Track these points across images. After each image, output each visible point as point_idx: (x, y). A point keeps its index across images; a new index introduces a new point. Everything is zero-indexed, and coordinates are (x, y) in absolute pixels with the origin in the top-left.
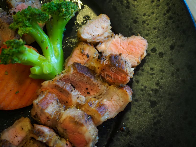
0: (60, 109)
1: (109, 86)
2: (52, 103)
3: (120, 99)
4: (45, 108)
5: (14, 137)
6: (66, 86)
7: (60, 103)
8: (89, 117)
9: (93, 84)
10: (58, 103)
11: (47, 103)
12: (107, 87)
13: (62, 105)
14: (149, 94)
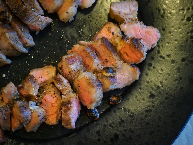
0: (81, 69)
1: (124, 63)
2: (77, 63)
3: (130, 75)
4: (70, 64)
5: (40, 77)
6: (92, 53)
7: (83, 65)
8: (100, 84)
9: (113, 58)
10: (81, 64)
11: (73, 61)
12: (123, 64)
13: (83, 67)
14: (152, 88)
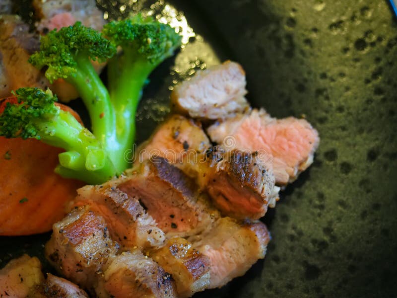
0: (107, 250)
1: (220, 219)
2: (94, 235)
3: (240, 249)
4: (76, 243)
5: (2, 295)
6: (127, 203)
7: (111, 237)
8: (166, 278)
9: (188, 208)
10: (105, 236)
11: (83, 233)
12: (216, 219)
13: (113, 242)
